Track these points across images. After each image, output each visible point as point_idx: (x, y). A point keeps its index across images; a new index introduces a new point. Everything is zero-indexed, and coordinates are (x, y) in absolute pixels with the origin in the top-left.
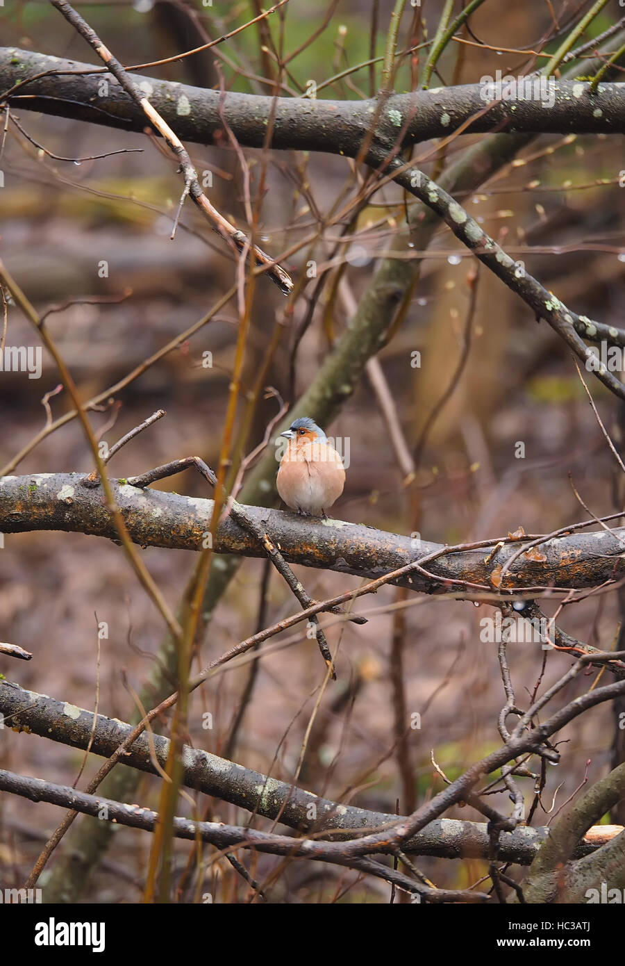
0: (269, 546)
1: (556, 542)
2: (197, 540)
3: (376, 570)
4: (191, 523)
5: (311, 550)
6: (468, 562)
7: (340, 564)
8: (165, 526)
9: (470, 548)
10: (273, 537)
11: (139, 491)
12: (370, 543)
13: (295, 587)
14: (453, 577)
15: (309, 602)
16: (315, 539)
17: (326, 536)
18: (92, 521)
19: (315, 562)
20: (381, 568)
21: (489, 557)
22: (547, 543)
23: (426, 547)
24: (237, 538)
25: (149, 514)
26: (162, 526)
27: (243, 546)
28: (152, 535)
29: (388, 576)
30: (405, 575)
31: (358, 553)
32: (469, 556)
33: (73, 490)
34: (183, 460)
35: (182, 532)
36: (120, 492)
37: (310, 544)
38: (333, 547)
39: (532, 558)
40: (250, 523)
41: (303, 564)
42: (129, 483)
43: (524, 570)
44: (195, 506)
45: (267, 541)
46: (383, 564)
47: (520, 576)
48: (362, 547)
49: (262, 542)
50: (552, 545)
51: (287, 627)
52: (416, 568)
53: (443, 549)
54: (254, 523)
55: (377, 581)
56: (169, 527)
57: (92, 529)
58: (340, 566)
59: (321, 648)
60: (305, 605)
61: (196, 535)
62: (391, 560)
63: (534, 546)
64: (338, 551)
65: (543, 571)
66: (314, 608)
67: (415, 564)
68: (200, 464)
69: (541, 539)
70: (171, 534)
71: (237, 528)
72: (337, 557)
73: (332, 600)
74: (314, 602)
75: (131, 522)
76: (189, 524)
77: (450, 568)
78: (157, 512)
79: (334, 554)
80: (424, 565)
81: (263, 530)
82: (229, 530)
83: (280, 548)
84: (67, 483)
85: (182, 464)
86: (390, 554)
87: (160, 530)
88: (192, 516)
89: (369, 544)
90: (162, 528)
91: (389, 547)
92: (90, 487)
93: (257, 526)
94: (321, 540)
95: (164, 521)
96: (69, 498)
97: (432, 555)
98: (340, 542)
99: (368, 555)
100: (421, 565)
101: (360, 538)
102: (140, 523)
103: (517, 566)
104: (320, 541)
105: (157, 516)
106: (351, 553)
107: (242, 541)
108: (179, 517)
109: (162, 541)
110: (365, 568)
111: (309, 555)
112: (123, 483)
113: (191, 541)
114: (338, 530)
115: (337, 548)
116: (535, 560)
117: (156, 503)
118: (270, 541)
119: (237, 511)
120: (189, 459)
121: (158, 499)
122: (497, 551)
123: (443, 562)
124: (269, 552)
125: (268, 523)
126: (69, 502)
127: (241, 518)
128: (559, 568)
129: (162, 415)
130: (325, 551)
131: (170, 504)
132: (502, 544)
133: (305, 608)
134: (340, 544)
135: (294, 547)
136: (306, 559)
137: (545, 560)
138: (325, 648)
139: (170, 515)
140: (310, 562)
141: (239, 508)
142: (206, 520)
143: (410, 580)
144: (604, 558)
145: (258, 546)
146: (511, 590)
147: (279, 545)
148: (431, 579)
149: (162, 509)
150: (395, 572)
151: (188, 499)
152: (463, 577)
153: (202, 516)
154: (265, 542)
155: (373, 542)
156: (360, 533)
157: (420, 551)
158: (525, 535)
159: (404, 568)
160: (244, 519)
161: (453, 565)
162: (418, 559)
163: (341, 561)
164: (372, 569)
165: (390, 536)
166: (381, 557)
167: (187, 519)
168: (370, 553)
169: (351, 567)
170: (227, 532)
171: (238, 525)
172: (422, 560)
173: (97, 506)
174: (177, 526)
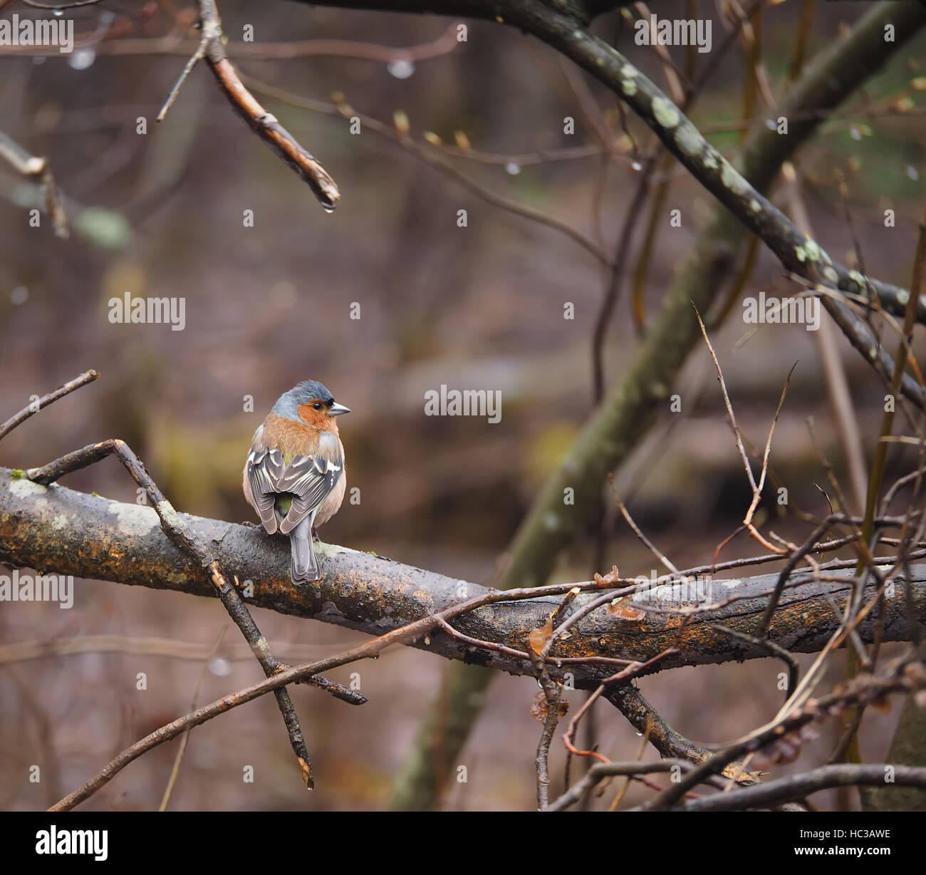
0: (219, 579)
2: (116, 567)
3: (384, 622)
4: (107, 540)
5: (285, 589)
6: (525, 617)
7: (327, 612)
8: (70, 543)
9: (530, 596)
10: (228, 566)
11: (40, 489)
12: (376, 581)
13: (255, 643)
14: (500, 638)
15: (275, 667)
19: (291, 606)
20: (391, 620)
21: (555, 610)
23: (464, 590)
24: (174, 566)
25: (48, 524)
26: (65, 544)
27: (183, 578)
28: (51, 557)
29: (395, 632)
30: (424, 632)
31: (356, 597)
32: (529, 607)
34: (99, 445)
35: (94, 553)
36: (11, 490)
37: (284, 580)
38: (317, 585)
39: (618, 614)
40: (191, 543)
41: (276, 609)
42: (28, 478)
43: (610, 632)
44: (117, 515)
45: (215, 571)
46: (394, 615)
47: (603, 642)
48: (363, 587)
49: (207, 574)
51: (237, 704)
52: (437, 622)
53: (486, 596)
54: (197, 543)
55: (379, 640)
56: (76, 546)
58: (329, 614)
59: (291, 738)
60: (269, 671)
61: (115, 559)
62: (405, 609)
63: (624, 595)
64: (325, 590)
65: (639, 635)
66: (280, 677)
67: (439, 617)
68: (121, 451)
70: (78, 556)
71: (174, 550)
72: (323, 600)
73: (309, 666)
74: (282, 667)
75: (22, 536)
76: (104, 541)
77: (496, 625)
78: (60, 522)
79: (319, 595)
80: (456, 619)
81: (209, 555)
82: (164, 553)
83: (237, 583)
85: (97, 450)
86: (405, 599)
87: (63, 550)
88: (111, 529)
89: (373, 583)
90: (66, 547)
91: (404, 589)
93: (201, 547)
95: (69, 535)
97: (465, 605)
98: (328, 577)
99: (371, 599)
101: (361, 572)
102: (34, 537)
103: (600, 626)
105: (59, 527)
106: (345, 594)
107: (182, 570)
108: (91, 530)
109: (66, 566)
110: (367, 620)
111: (282, 597)
112: (17, 477)
113: (108, 568)
114: (328, 560)
115: (323, 587)
116: (624, 618)
117: (59, 508)
118: (221, 572)
119: (172, 525)
120: (107, 442)
121: (65, 503)
122: (567, 602)
123: (487, 615)
124: (218, 588)
125: (222, 545)
127: (177, 535)
128: (664, 632)
129: (92, 378)
130: (306, 590)
131: (82, 509)
132: (576, 591)
133: (268, 676)
134: (329, 581)
135: (258, 582)
136: (278, 602)
137: (640, 618)
138: (296, 739)
139: (78, 527)
140: (284, 607)
141: (178, 520)
142: (129, 537)
143: (427, 641)
144: (732, 619)
145: (203, 579)
146: (559, 661)
147: (236, 579)
148: (458, 639)
149: (67, 518)
150: (406, 628)
151: (110, 504)
152: (517, 638)
153: (126, 530)
154: (213, 574)
155: (380, 579)
156: (362, 565)
157: (452, 597)
158: (619, 580)
159: (421, 621)
160: (181, 536)
161: (501, 620)
162: (445, 608)
163: (331, 607)
164: (377, 621)
165: (409, 571)
166: (391, 604)
167: (102, 534)
168: (374, 596)
169: (345, 617)
170: (159, 555)
171: (176, 545)
172: (449, 611)
174: (88, 543)
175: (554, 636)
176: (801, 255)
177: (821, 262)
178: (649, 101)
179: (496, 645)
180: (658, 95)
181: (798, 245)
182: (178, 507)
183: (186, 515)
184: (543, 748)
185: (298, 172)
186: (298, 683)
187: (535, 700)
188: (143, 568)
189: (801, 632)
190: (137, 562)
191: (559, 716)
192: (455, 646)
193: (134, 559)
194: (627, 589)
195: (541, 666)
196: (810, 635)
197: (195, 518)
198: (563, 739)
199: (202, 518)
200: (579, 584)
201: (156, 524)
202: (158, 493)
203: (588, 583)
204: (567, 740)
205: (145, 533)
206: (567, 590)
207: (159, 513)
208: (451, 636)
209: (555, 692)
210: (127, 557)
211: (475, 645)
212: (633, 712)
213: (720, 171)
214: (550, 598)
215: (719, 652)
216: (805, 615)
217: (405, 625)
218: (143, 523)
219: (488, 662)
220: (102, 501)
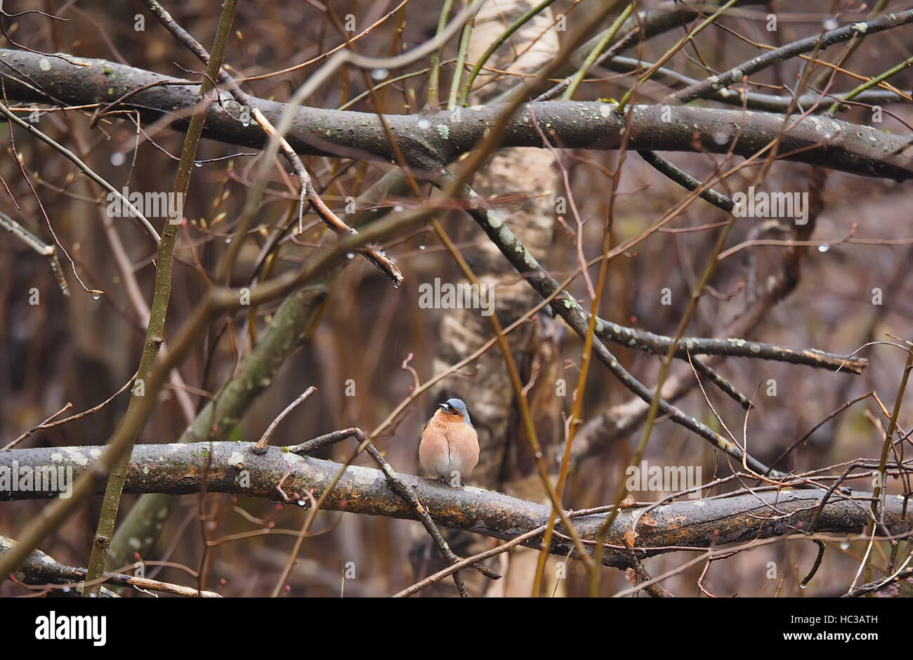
0: (420, 508)
1: (662, 509)
2: (355, 503)
3: (512, 531)
4: (350, 487)
5: (455, 513)
6: (588, 526)
7: (479, 526)
8: (327, 489)
9: (589, 513)
10: (423, 501)
11: (301, 458)
12: (506, 507)
13: (442, 546)
15: (454, 559)
16: (458, 503)
17: (467, 500)
18: (260, 485)
20: (514, 529)
22: (654, 510)
24: (391, 501)
25: (312, 479)
26: (324, 489)
27: (395, 508)
29: (516, 539)
30: (537, 536)
31: (496, 516)
32: (589, 519)
33: (243, 456)
34: (344, 432)
35: (342, 495)
36: (285, 459)
37: (455, 508)
38: (474, 510)
39: (647, 523)
40: (404, 487)
42: (291, 451)
44: (352, 472)
46: (517, 526)
48: (499, 511)
49: (414, 505)
50: (660, 512)
51: (437, 581)
53: (569, 514)
54: (408, 488)
55: (512, 542)
57: (259, 491)
58: (479, 528)
60: (451, 561)
61: (355, 498)
62: (524, 523)
63: (647, 512)
64: (478, 514)
65: (652, 535)
66: (459, 564)
67: (547, 526)
68: (360, 435)
69: (651, 506)
70: (332, 497)
71: (390, 492)
72: (477, 519)
75: (296, 486)
76: (348, 488)
78: (320, 477)
79: (474, 517)
81: (415, 494)
82: (384, 494)
83: (429, 510)
84: (237, 451)
85: (344, 434)
86: (523, 517)
88: (351, 481)
89: (504, 508)
91: (522, 511)
92: (259, 454)
93: (410, 490)
94: (464, 504)
95: (326, 485)
96: (239, 463)
98: (480, 506)
99: (504, 517)
101: (497, 503)
102: (304, 486)
104: (463, 506)
105: (319, 480)
106: (490, 516)
107: (395, 504)
108: (339, 482)
110: (501, 530)
111: (453, 517)
112: (286, 451)
113: (350, 504)
114: (478, 496)
115: (477, 511)
116: (649, 524)
117: (318, 469)
118: (422, 505)
119: (394, 477)
120: (349, 430)
121: (321, 468)
124: (420, 514)
125: (418, 488)
126: (239, 466)
127: (396, 483)
128: (666, 532)
129: (315, 391)
130: (467, 513)
131: (330, 470)
133: (450, 564)
134: (480, 508)
135: (440, 510)
136: (449, 521)
137: (656, 524)
139: (331, 480)
140: (453, 524)
141: (395, 474)
142: (363, 485)
144: (706, 524)
145: (407, 509)
146: (643, 549)
147: (428, 507)
149: (324, 475)
153: (361, 482)
154: (417, 505)
155: (510, 506)
160: (399, 484)
162: (545, 522)
163: (480, 523)
164: (508, 531)
166: (515, 521)
167: (346, 484)
168: (506, 516)
169: (488, 529)
170: (381, 495)
171: (393, 489)
173: (265, 471)
174: (338, 489)
178: (485, 212)
188: (371, 503)
189: (745, 530)
190: (368, 499)
193: (367, 498)
195: (633, 553)
196: (749, 531)
202: (383, 459)
205: (372, 483)
207: (384, 471)
210: (363, 497)
213: (524, 253)
214: (600, 515)
216: (747, 520)
218: (369, 476)
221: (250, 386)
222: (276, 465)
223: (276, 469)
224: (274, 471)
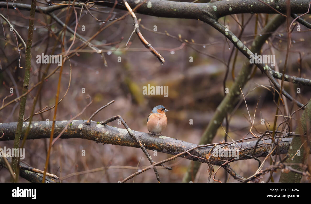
0: (141, 144)
2: (119, 142)
3: (176, 152)
4: (117, 137)
5: (155, 146)
6: (205, 151)
7: (164, 151)
8: (109, 137)
9: (206, 146)
10: (143, 142)
11: (103, 126)
12: (174, 144)
13: (149, 158)
14: (200, 155)
16: (156, 142)
17: (159, 141)
18: (88, 136)
21: (211, 149)
22: (231, 145)
23: (192, 146)
24: (131, 142)
25: (105, 134)
27: (133, 144)
28: (105, 140)
29: (178, 155)
30: (184, 154)
31: (170, 147)
32: (206, 149)
33: (82, 125)
34: (115, 117)
35: (115, 139)
36: (97, 126)
37: (154, 144)
38: (161, 145)
42: (100, 124)
44: (119, 131)
45: (140, 143)
46: (178, 151)
48: (171, 145)
50: (233, 146)
51: (145, 171)
52: (187, 152)
53: (197, 147)
54: (136, 137)
55: (175, 156)
56: (111, 138)
57: (88, 138)
59: (157, 177)
60: (152, 163)
61: (119, 140)
62: (180, 149)
63: (226, 146)
64: (163, 146)
67: (187, 151)
68: (120, 118)
69: (229, 144)
70: (111, 140)
71: (131, 138)
72: (163, 148)
73: (160, 162)
74: (155, 163)
75: (99, 136)
77: (199, 153)
78: (107, 133)
79: (162, 147)
80: (190, 152)
81: (139, 139)
82: (129, 139)
84: (81, 123)
86: (180, 148)
87: (108, 139)
88: (118, 134)
90: (109, 138)
91: (180, 145)
92: (87, 125)
93: (137, 138)
94: (158, 143)
96: (81, 128)
97: (193, 148)
98: (164, 143)
99: (173, 148)
100: (189, 152)
101: (171, 142)
102: (102, 136)
105: (107, 134)
106: (167, 147)
107: (133, 143)
108: (114, 135)
109: (109, 142)
110: (172, 152)
111: (154, 148)
112: (98, 124)
113: (117, 142)
114: (164, 140)
115: (163, 145)
117: (107, 130)
119: (131, 133)
120: (117, 116)
121: (108, 129)
122: (214, 147)
123: (197, 151)
124: (141, 146)
125: (141, 137)
126: (81, 129)
127: (132, 135)
129: (113, 102)
130: (159, 146)
131: (112, 130)
132: (216, 145)
135: (149, 145)
138: (158, 178)
139: (111, 134)
141: (132, 132)
142: (122, 136)
143: (185, 156)
144: (248, 150)
145: (138, 144)
146: (212, 160)
147: (144, 144)
148: (191, 156)
149: (109, 132)
150: (180, 154)
151: (118, 129)
152: (203, 155)
153: (121, 135)
154: (139, 143)
155: (175, 144)
156: (171, 141)
157: (190, 147)
158: (225, 142)
159: (183, 152)
160: (133, 135)
161: (200, 151)
162: (188, 149)
163: (164, 150)
164: (174, 152)
165: (181, 142)
166: (177, 149)
167: (116, 136)
168: (173, 147)
169: (168, 152)
170: (128, 139)
171: (132, 137)
172: (189, 150)
173: (89, 131)
174: (113, 137)
175: (211, 155)
176: (265, 69)
177: (269, 70)
178: (231, 36)
179: (199, 157)
180: (233, 35)
181: (264, 66)
182: (132, 129)
183: (134, 131)
184: (209, 179)
185: (156, 56)
186: (158, 166)
187: (207, 169)
188: (125, 142)
189: (263, 153)
190: (124, 141)
191: (212, 172)
192: (191, 157)
193: (123, 140)
194: (226, 145)
195: (208, 162)
196: (265, 153)
197: (136, 131)
198: (212, 178)
199: (137, 131)
200: (217, 143)
201: (127, 133)
202: (128, 126)
203: (218, 143)
204: (213, 178)
205: (125, 135)
206: (214, 145)
207: (128, 131)
208: (190, 155)
209: (211, 167)
210: (122, 140)
211: (195, 157)
212: (228, 170)
213: (247, 51)
214: (210, 147)
215: (246, 157)
216: (264, 149)
217: (180, 153)
218: (125, 133)
219: (198, 160)
220: (116, 128)
221: (233, 94)
222: (93, 129)
223: (93, 130)
224: (92, 131)
